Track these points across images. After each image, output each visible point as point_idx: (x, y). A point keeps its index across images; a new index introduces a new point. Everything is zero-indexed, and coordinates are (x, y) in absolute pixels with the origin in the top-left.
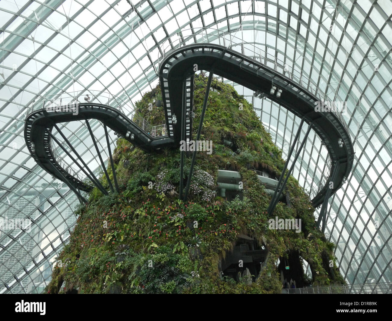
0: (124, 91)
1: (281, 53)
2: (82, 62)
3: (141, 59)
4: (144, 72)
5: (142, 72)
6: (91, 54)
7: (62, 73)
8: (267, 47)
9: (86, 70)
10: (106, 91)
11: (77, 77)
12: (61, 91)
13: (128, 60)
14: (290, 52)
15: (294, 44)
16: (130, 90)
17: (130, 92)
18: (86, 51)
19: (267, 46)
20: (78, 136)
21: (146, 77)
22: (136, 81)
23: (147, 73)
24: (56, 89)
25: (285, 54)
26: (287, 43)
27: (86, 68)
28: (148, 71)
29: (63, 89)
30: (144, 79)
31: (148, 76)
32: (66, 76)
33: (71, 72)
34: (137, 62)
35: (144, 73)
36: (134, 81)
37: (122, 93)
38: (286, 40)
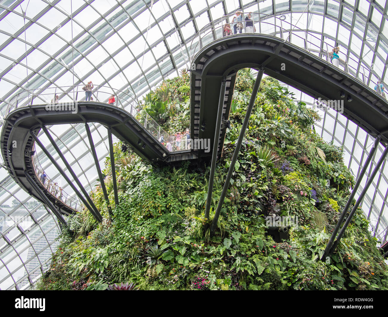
0: (129, 87)
1: (343, 45)
2: (78, 46)
3: (155, 45)
4: (157, 62)
5: (155, 62)
6: (91, 36)
7: (52, 59)
8: (324, 37)
9: (83, 57)
10: (106, 85)
11: (70, 64)
12: (48, 82)
13: (138, 46)
14: (356, 44)
15: (362, 34)
16: (136, 85)
17: (137, 88)
18: (86, 31)
19: (324, 35)
20: (64, 143)
21: (160, 69)
22: (146, 74)
23: (160, 64)
24: (42, 78)
25: (349, 48)
26: (352, 32)
27: (83, 53)
28: (162, 61)
29: (51, 79)
30: (156, 72)
31: (162, 68)
32: (57, 63)
33: (64, 58)
34: (150, 49)
35: (157, 64)
36: (143, 73)
37: (126, 89)
38: (351, 28)
